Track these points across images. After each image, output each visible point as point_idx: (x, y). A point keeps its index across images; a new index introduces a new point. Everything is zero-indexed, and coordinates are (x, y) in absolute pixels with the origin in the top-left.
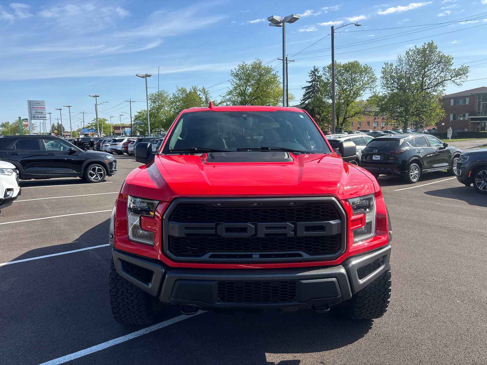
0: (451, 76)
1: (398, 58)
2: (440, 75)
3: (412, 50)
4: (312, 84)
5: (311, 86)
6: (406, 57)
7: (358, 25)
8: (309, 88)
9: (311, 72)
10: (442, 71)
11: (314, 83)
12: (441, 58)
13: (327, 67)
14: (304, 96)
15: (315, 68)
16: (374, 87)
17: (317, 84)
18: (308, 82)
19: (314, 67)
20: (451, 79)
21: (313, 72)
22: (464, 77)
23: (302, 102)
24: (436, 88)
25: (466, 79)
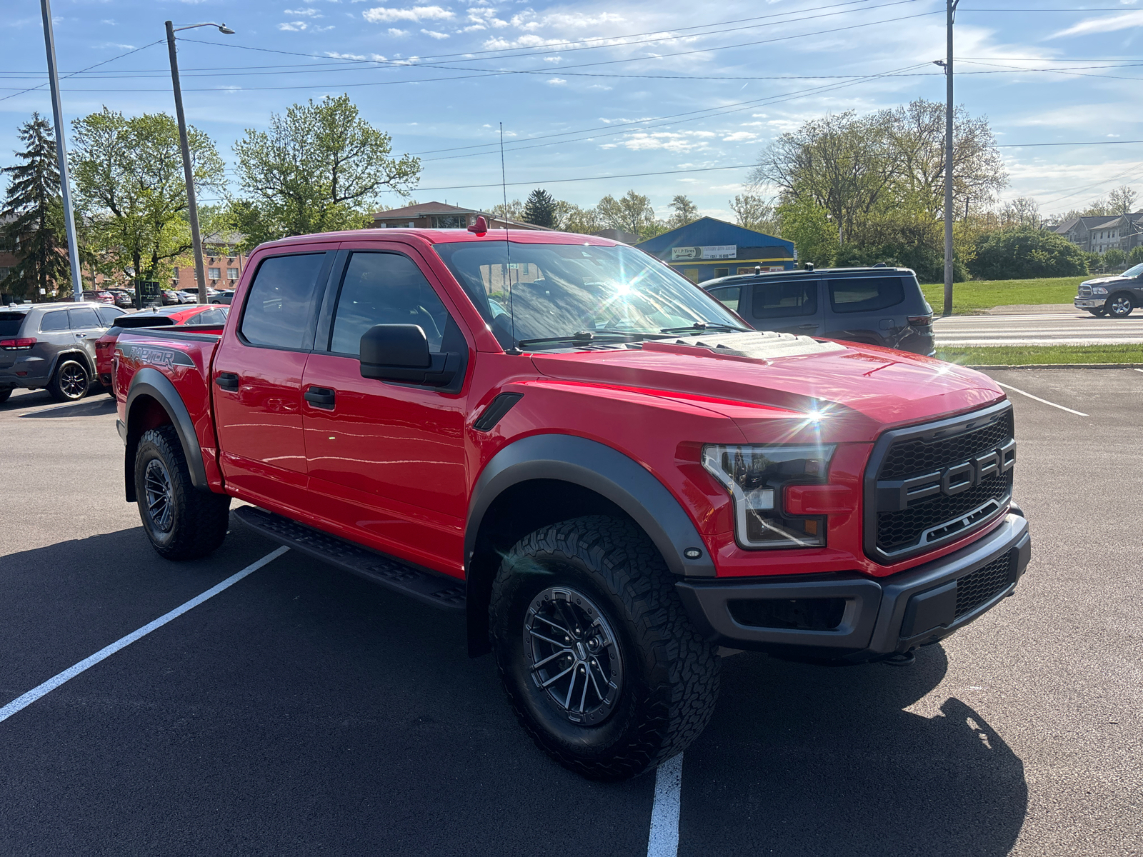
0: (388, 176)
1: (273, 122)
2: (367, 171)
3: (300, 108)
4: (33, 162)
5: (30, 166)
6: (289, 123)
7: (227, 32)
8: (23, 170)
9: (25, 129)
10: (370, 164)
11: (38, 159)
12: (366, 134)
13: (84, 121)
14: (11, 192)
15: (37, 119)
16: (221, 183)
17: (50, 164)
18: (20, 154)
19: (36, 115)
20: (388, 182)
21: (31, 127)
22: (412, 179)
23: (6, 209)
24: (360, 198)
25: (416, 184)
